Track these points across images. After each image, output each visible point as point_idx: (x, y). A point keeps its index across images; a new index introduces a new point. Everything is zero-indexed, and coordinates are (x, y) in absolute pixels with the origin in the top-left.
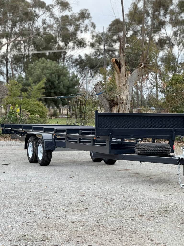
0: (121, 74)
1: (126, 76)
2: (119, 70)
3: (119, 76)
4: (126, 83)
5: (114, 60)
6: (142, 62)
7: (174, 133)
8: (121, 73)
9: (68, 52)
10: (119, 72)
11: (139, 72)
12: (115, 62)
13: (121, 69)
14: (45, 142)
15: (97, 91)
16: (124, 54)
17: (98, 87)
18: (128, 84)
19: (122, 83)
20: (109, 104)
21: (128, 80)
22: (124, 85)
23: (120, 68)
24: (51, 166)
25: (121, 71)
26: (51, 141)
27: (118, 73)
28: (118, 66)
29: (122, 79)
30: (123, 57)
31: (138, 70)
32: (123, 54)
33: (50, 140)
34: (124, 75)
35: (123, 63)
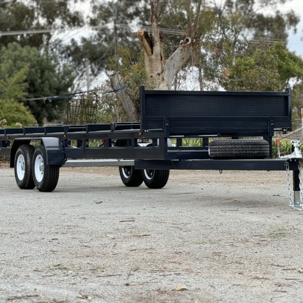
0: (153, 57)
1: (161, 60)
2: (150, 50)
3: (151, 60)
4: (163, 71)
5: (143, 34)
6: (188, 36)
7: (272, 124)
8: (154, 54)
9: (53, 34)
10: (151, 53)
11: (183, 53)
12: (144, 37)
13: (155, 48)
14: (48, 151)
15: (114, 85)
16: (159, 23)
17: (116, 78)
18: (166, 73)
19: (156, 71)
20: (135, 106)
21: (166, 67)
22: (159, 74)
23: (152, 45)
24: (57, 192)
25: (154, 51)
26: (57, 149)
27: (148, 55)
28: (148, 42)
29: (155, 65)
30: (157, 28)
31: (182, 50)
32: (157, 22)
33: (56, 147)
34: (159, 57)
35: (156, 38)
